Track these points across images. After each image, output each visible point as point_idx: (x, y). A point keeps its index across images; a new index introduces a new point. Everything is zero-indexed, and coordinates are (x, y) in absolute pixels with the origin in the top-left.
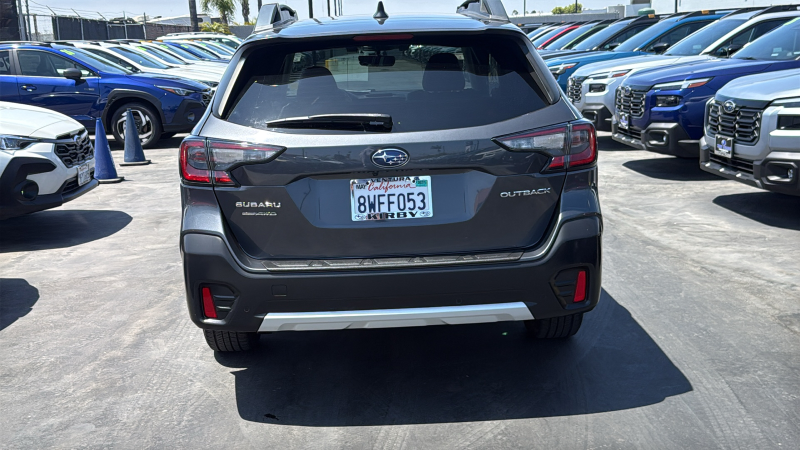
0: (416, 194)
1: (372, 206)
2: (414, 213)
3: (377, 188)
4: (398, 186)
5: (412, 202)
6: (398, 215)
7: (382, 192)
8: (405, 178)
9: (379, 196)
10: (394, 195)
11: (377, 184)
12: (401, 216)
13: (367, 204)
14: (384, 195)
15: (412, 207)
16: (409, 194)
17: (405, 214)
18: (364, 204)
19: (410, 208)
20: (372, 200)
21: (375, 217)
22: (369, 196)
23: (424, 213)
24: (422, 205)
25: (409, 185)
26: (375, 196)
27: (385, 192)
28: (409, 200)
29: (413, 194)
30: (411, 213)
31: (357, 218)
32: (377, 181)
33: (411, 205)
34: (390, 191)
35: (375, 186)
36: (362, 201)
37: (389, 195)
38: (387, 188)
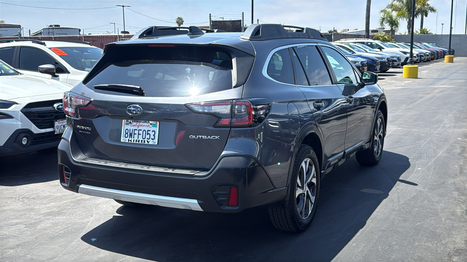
0: (151, 131)
1: (131, 135)
2: (149, 141)
3: (134, 125)
4: (144, 126)
6: (142, 141)
7: (136, 128)
9: (135, 130)
11: (135, 123)
12: (143, 142)
15: (148, 138)
17: (145, 141)
19: (147, 139)
20: (131, 132)
21: (131, 141)
22: (130, 129)
25: (149, 125)
26: (133, 130)
29: (150, 131)
30: (147, 141)
33: (148, 136)
34: (140, 128)
35: (133, 124)
36: (127, 131)
37: (139, 130)
38: (138, 126)
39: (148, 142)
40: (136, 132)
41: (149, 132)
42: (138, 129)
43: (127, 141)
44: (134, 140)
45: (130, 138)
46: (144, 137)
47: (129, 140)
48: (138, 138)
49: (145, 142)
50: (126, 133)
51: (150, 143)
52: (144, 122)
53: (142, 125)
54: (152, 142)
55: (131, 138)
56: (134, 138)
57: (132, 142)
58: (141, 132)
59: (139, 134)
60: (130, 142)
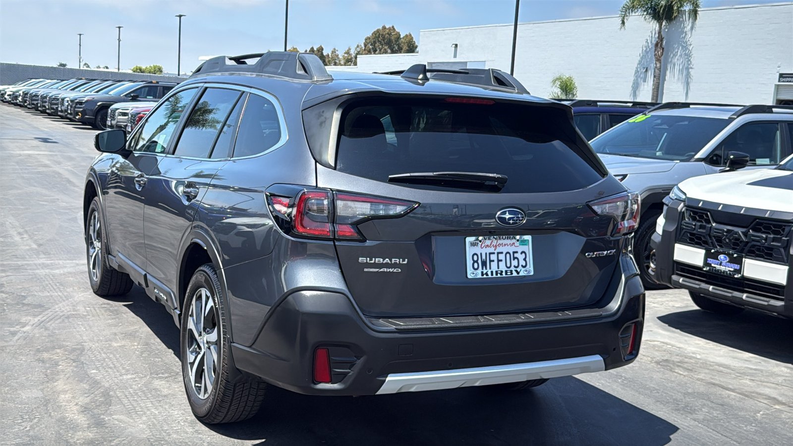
1: (484, 264)
3: (488, 245)
4: (505, 245)
5: (516, 260)
6: (506, 272)
7: (492, 250)
8: (512, 236)
10: (502, 253)
11: (488, 242)
12: (508, 273)
13: (480, 262)
14: (494, 253)
15: (516, 265)
16: (514, 253)
17: (511, 271)
18: (477, 262)
19: (515, 267)
20: (484, 257)
21: (487, 274)
22: (481, 254)
23: (526, 271)
24: (524, 265)
25: (514, 243)
26: (486, 254)
27: (495, 250)
28: (514, 258)
29: (517, 252)
31: (472, 275)
32: (489, 239)
33: (515, 263)
34: (499, 250)
37: (498, 253)
38: (496, 246)
39: (518, 273)
40: (494, 257)
41: (516, 255)
42: (496, 252)
43: (480, 276)
44: (492, 272)
45: (483, 269)
46: (508, 265)
47: (482, 272)
48: (498, 268)
49: (512, 274)
50: (474, 262)
51: (521, 274)
52: (505, 237)
53: (502, 244)
54: (525, 272)
55: (486, 269)
56: (490, 268)
57: (490, 276)
58: (502, 257)
59: (499, 261)
60: (485, 276)
